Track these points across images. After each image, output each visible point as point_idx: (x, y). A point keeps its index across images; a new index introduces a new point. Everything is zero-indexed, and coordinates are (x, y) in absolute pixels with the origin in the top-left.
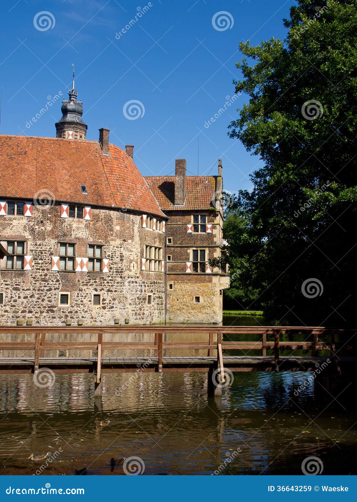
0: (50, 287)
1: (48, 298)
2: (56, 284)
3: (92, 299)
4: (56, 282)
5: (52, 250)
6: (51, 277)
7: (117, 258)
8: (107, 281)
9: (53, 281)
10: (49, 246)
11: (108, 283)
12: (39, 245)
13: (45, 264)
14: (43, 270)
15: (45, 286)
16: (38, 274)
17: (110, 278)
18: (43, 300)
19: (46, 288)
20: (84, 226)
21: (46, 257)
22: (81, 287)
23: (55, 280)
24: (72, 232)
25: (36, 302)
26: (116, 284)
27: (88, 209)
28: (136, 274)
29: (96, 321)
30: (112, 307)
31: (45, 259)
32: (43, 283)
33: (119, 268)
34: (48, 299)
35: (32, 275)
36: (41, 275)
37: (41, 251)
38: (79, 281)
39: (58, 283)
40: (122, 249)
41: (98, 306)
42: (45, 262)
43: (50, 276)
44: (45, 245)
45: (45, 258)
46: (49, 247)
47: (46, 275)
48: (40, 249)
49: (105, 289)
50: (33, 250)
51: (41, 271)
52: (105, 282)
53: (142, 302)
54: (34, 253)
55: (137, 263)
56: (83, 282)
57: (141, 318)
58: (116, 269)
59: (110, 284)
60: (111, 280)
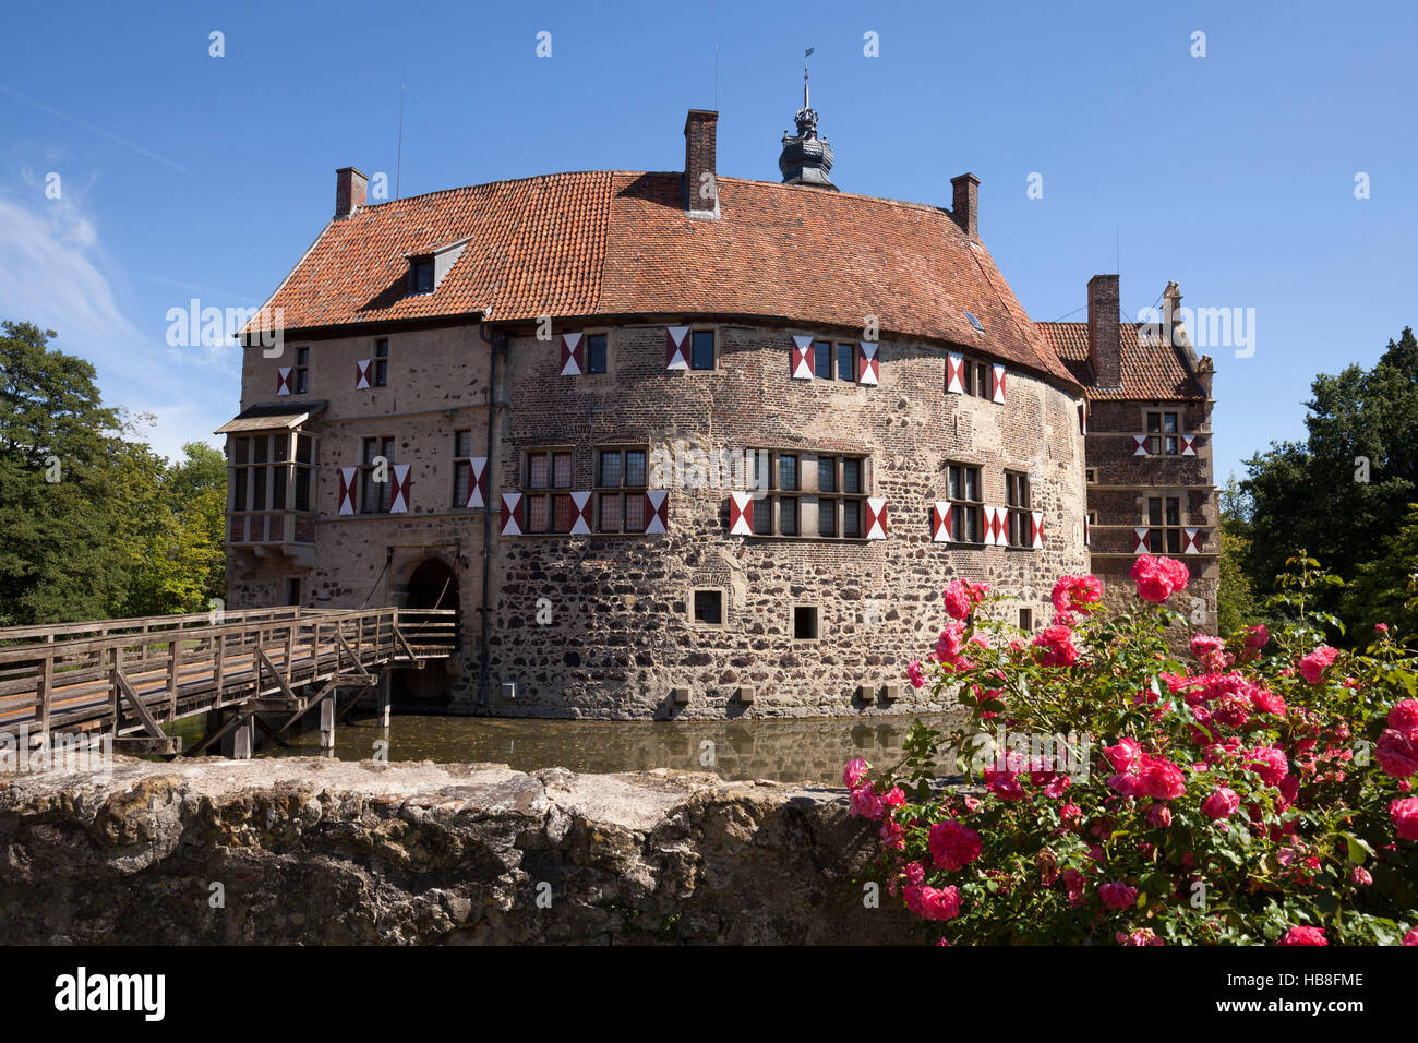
0: (932, 587)
1: (930, 619)
2: (945, 580)
4: (946, 574)
5: (931, 481)
6: (932, 560)
7: (1053, 510)
8: (1042, 573)
9: (937, 572)
10: (924, 471)
11: (1043, 576)
12: (900, 469)
13: (918, 522)
14: (913, 539)
15: (921, 587)
16: (902, 552)
17: (1045, 565)
18: (918, 626)
19: (923, 593)
20: (992, 420)
21: (918, 503)
22: (995, 588)
23: (943, 570)
24: (972, 435)
25: (903, 631)
27: (999, 371)
31: (917, 510)
32: (917, 576)
33: (1056, 538)
34: (931, 623)
35: (887, 554)
36: (910, 555)
37: (905, 485)
38: (991, 572)
39: (948, 577)
40: (1059, 486)
42: (918, 516)
43: (932, 556)
44: (915, 470)
45: (916, 506)
46: (923, 475)
47: (921, 554)
48: (901, 480)
49: (1040, 594)
50: (885, 483)
51: (908, 543)
52: (1039, 574)
54: (888, 490)
55: (1081, 525)
56: (1000, 576)
58: (1053, 541)
59: (1046, 581)
60: (1048, 570)
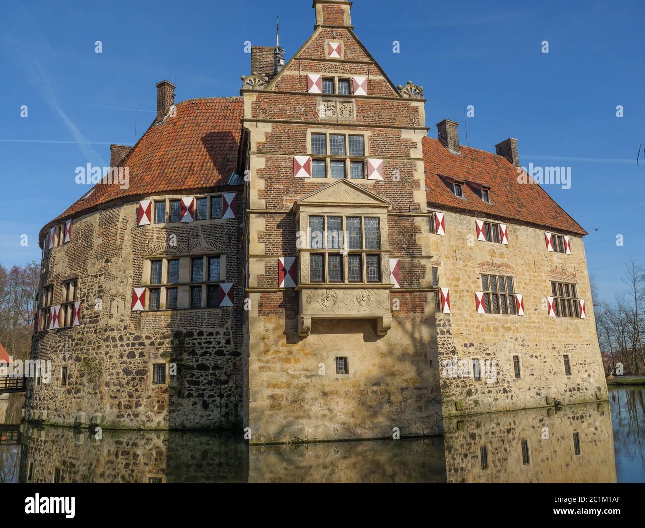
3: (61, 376)
7: (95, 295)
8: (76, 341)
11: (77, 344)
17: (80, 336)
22: (51, 355)
26: (87, 345)
27: (69, 224)
28: (122, 321)
29: (59, 416)
30: (78, 391)
33: (93, 315)
38: (50, 345)
40: (103, 276)
41: (63, 389)
49: (75, 356)
52: (74, 343)
53: (134, 379)
55: (123, 298)
57: (131, 414)
58: (90, 318)
59: (79, 347)
60: (81, 339)
